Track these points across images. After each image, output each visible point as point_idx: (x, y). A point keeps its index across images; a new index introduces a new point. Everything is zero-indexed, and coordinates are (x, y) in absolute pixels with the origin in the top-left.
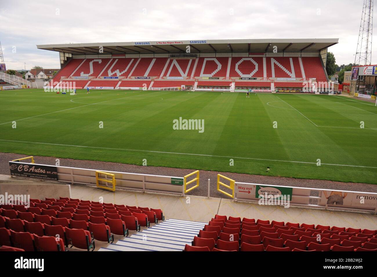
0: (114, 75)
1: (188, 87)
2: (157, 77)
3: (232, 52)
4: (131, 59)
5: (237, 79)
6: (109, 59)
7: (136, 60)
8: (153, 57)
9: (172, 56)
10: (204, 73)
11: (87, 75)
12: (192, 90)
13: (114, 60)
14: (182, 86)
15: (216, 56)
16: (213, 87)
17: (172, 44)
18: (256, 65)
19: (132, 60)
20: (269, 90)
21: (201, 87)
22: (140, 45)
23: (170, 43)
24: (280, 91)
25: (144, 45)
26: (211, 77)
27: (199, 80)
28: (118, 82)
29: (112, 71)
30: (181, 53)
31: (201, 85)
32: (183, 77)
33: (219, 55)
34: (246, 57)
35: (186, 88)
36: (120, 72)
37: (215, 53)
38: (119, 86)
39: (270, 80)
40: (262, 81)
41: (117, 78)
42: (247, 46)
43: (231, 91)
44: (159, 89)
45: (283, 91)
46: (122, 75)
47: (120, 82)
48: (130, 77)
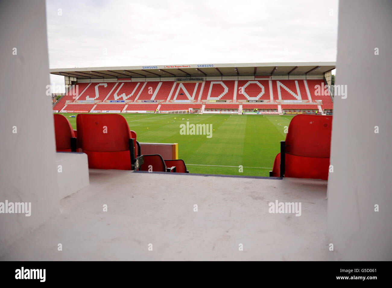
0: (120, 99)
1: (196, 110)
2: (163, 100)
3: (238, 76)
4: (137, 83)
5: (244, 102)
6: (115, 83)
7: (142, 83)
8: (159, 81)
9: (179, 80)
10: (211, 96)
11: (93, 99)
12: (200, 113)
13: (120, 83)
14: (190, 109)
15: (223, 80)
16: (221, 110)
17: (179, 68)
18: (262, 88)
19: (139, 84)
20: (276, 113)
21: (209, 110)
22: (148, 69)
24: (287, 113)
25: (151, 69)
26: (219, 100)
27: (207, 103)
28: (124, 105)
29: (118, 95)
30: (187, 76)
31: (209, 107)
32: (190, 100)
33: (225, 79)
34: (252, 80)
35: (194, 111)
36: (127, 96)
37: (221, 77)
38: (126, 110)
39: (277, 102)
40: (269, 103)
41: (124, 101)
42: (253, 70)
43: (239, 114)
44: (167, 112)
45: (290, 113)
46: (128, 99)
47: (126, 106)
48: (137, 100)
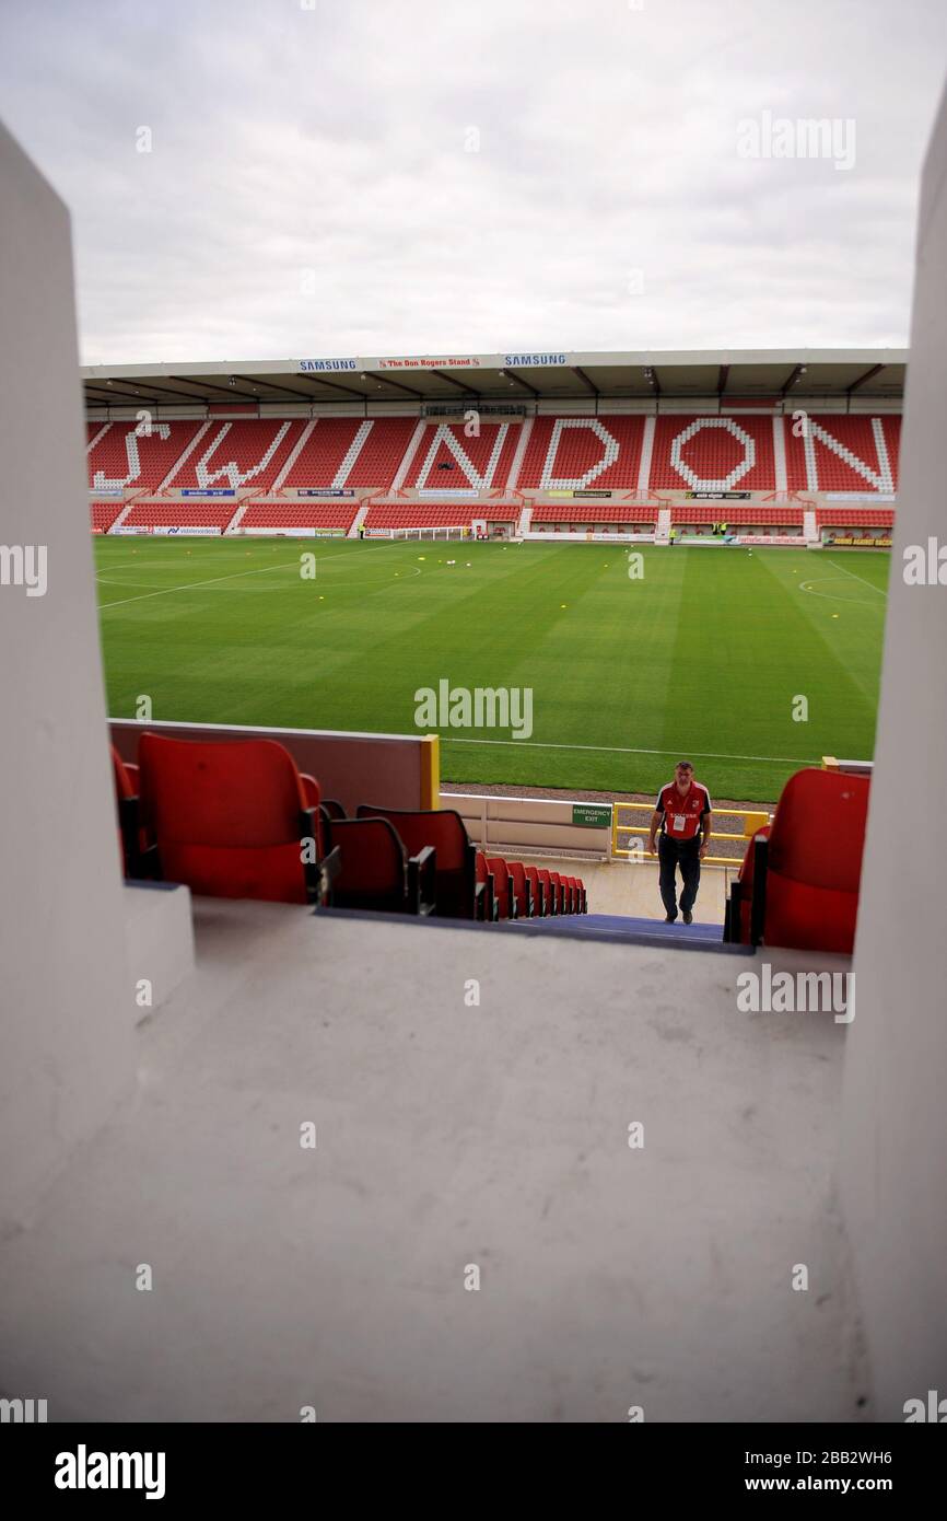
0: (217, 483)
1: (497, 526)
2: (379, 489)
3: (658, 397)
4: (279, 423)
5: (679, 499)
6: (199, 424)
7: (298, 425)
8: (363, 415)
9: (435, 412)
10: (555, 475)
11: (119, 483)
12: (512, 540)
13: (217, 425)
14: (476, 523)
15: (600, 412)
16: (592, 527)
17: (437, 367)
18: (747, 445)
19: (286, 427)
20: (797, 540)
21: (545, 527)
22: (319, 371)
23: (433, 364)
24: (837, 541)
25: (333, 370)
26: (583, 489)
27: (539, 502)
28: (235, 507)
29: (212, 468)
30: (468, 399)
31: (547, 517)
32: (478, 489)
33: (608, 408)
34: (709, 416)
35: (491, 530)
36: (242, 471)
37: (594, 401)
38: (240, 525)
39: (800, 500)
40: (770, 504)
41: (232, 493)
42: (716, 375)
43: (657, 543)
44: (392, 533)
45: (848, 541)
46: (249, 484)
47: (242, 511)
48: (281, 489)
